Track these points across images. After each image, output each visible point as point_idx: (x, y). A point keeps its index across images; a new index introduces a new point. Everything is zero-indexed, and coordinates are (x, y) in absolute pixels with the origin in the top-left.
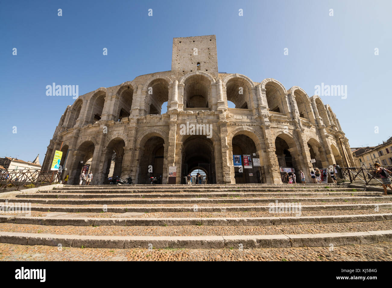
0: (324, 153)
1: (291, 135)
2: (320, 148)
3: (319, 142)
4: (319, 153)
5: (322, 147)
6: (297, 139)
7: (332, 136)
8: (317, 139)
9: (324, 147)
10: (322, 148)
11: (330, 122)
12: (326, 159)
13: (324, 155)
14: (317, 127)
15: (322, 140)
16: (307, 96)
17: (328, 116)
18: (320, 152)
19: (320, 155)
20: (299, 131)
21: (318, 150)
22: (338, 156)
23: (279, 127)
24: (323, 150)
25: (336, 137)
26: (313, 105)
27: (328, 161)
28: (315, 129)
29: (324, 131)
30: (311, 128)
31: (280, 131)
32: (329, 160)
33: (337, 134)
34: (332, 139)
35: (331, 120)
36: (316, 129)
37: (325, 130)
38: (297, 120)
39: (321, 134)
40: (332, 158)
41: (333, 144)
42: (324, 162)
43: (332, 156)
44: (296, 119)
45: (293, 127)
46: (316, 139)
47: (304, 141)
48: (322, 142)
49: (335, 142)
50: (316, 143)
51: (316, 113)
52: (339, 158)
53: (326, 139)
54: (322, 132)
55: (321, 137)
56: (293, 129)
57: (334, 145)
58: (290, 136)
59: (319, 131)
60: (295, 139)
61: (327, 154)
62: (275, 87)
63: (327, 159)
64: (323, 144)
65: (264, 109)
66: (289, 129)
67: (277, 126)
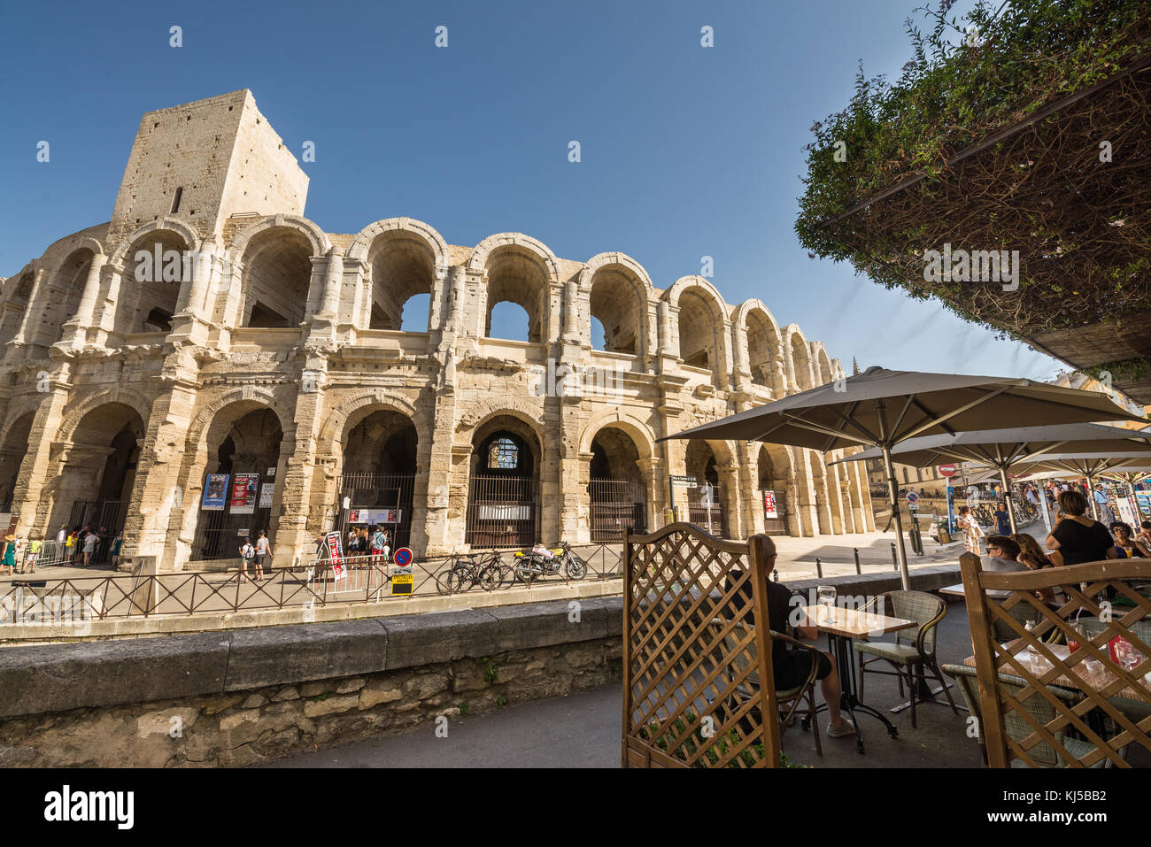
0: (548, 457)
6: (425, 419)
12: (549, 474)
20: (433, 392)
23: (364, 383)
26: (565, 293)
31: (367, 397)
34: (630, 403)
41: (623, 419)
45: (424, 381)
47: (439, 424)
51: (566, 320)
56: (423, 385)
57: (630, 421)
60: (421, 418)
65: (322, 328)
66: (407, 387)
67: (359, 382)
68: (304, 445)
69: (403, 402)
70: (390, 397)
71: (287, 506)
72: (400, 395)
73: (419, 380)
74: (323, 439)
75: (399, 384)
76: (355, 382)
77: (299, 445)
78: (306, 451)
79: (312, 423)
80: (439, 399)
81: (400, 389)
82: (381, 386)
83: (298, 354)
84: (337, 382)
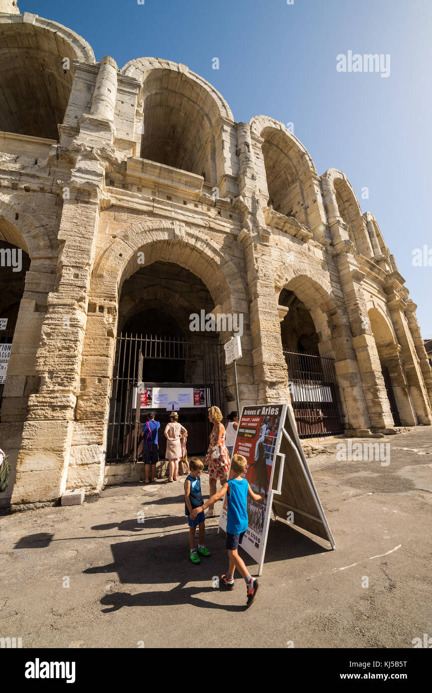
0: (344, 333)
1: (214, 250)
2: (331, 314)
3: (329, 293)
4: (330, 332)
5: (340, 311)
6: (235, 270)
7: (375, 286)
8: (325, 282)
9: (345, 311)
10: (337, 315)
11: (372, 249)
12: (348, 351)
13: (344, 340)
14: (329, 248)
15: (342, 290)
16: (308, 158)
17: (369, 235)
18: (334, 327)
19: (332, 338)
20: (246, 238)
21: (326, 323)
22: (390, 345)
23: (156, 211)
24: (343, 320)
25: (386, 291)
26: (323, 186)
27: (355, 358)
28: (321, 252)
29: (348, 260)
30: (305, 245)
31: (163, 230)
32: (361, 355)
33: (389, 282)
34: (376, 294)
35: (376, 245)
36: (326, 252)
37: (350, 258)
38: (248, 203)
39: (338, 271)
40: (369, 348)
41: (377, 306)
42: (342, 364)
43: (370, 340)
44: (244, 196)
45: (228, 225)
46: (320, 283)
47: (260, 274)
48: (340, 294)
49: (383, 305)
50: (322, 296)
51: (330, 208)
52: (390, 351)
53: (354, 283)
54: (343, 264)
55: (338, 279)
56: (228, 230)
57: (380, 310)
58: (209, 253)
59: (334, 260)
60: (231, 267)
61: (353, 334)
62: (195, 103)
63: (354, 350)
64: (344, 303)
65: (98, 131)
66: (211, 229)
67: (151, 209)
68: (76, 276)
69: (208, 245)
70: (192, 236)
71: (46, 375)
72: (204, 237)
73: (223, 223)
74: (101, 276)
75: (201, 223)
76: (145, 208)
77: (68, 275)
78: (80, 283)
79: (90, 244)
80: (256, 247)
81: (202, 229)
82: (179, 220)
83: (57, 156)
84: (119, 203)
